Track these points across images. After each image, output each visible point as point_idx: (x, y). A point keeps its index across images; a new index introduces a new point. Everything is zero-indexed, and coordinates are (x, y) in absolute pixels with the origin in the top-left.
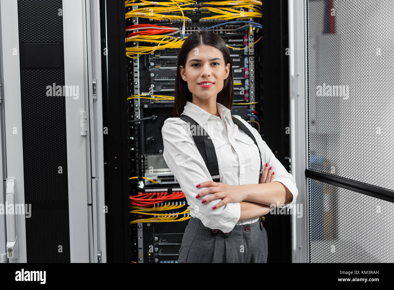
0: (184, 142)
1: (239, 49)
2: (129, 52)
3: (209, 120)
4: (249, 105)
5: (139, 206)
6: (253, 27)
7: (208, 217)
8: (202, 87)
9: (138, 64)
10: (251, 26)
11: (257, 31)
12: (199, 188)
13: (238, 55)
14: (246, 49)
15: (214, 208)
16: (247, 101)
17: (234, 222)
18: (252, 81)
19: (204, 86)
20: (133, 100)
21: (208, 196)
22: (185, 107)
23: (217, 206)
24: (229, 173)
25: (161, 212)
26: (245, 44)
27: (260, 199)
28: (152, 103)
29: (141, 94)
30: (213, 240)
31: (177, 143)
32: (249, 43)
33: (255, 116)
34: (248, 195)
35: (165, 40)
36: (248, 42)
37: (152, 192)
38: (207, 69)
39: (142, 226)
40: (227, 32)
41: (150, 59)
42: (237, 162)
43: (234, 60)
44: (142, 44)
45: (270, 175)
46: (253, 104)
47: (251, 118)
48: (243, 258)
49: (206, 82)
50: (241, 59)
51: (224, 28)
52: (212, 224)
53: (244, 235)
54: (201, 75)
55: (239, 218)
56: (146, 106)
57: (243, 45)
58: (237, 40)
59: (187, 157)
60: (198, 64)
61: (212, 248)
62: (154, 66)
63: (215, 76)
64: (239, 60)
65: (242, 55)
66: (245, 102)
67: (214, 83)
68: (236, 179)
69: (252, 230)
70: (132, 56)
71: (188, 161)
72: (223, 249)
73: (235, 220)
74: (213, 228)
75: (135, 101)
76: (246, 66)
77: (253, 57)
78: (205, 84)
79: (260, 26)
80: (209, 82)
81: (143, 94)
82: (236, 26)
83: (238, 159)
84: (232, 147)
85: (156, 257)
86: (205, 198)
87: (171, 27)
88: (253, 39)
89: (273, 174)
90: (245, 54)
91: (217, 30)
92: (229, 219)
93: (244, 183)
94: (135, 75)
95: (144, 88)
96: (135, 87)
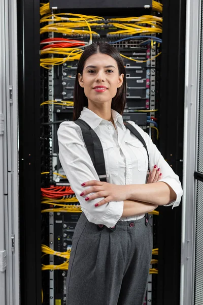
0: (75, 144)
1: (142, 62)
2: (43, 63)
3: (101, 124)
4: (149, 112)
5: (49, 198)
6: (154, 42)
7: (92, 213)
8: (97, 91)
9: (53, 74)
10: (152, 41)
11: (159, 46)
12: (85, 187)
13: (140, 67)
14: (148, 61)
15: (97, 205)
16: (148, 108)
17: (116, 218)
18: (153, 90)
19: (98, 89)
20: (47, 106)
21: (91, 194)
22: (82, 112)
23: (99, 204)
24: (116, 174)
25: (67, 204)
26: (147, 57)
27: (144, 198)
28: (64, 108)
29: (54, 100)
30: (99, 234)
31: (67, 145)
32: (152, 57)
33: (154, 122)
34: (132, 195)
35: (74, 52)
36: (150, 55)
37: (62, 186)
38: (101, 75)
39: (53, 214)
40: (132, 46)
41: (63, 69)
42: (124, 164)
43: (137, 72)
44: (56, 56)
45: (157, 175)
46: (153, 112)
47: (151, 124)
48: (126, 251)
49: (100, 87)
50: (143, 71)
51: (129, 43)
52: (96, 220)
53: (128, 230)
54: (96, 80)
55: (121, 215)
56: (59, 111)
57: (146, 57)
58: (140, 54)
59: (75, 157)
60: (94, 71)
61: (98, 241)
62: (66, 76)
63: (109, 82)
64: (142, 72)
65: (145, 67)
66: (146, 109)
67: (108, 89)
68: (123, 179)
69: (136, 226)
70: (47, 66)
71: (76, 161)
72: (108, 242)
73: (117, 217)
74: (96, 223)
75: (49, 106)
76: (148, 77)
77: (155, 69)
78: (99, 89)
79: (160, 41)
80: (102, 87)
81: (56, 100)
82: (140, 41)
83: (125, 161)
84: (121, 150)
85: (65, 241)
86: (89, 196)
87: (82, 41)
88: (154, 53)
89: (161, 174)
90: (147, 66)
91: (123, 45)
92: (111, 216)
93: (131, 183)
94: (50, 83)
95: (58, 95)
96: (49, 94)
